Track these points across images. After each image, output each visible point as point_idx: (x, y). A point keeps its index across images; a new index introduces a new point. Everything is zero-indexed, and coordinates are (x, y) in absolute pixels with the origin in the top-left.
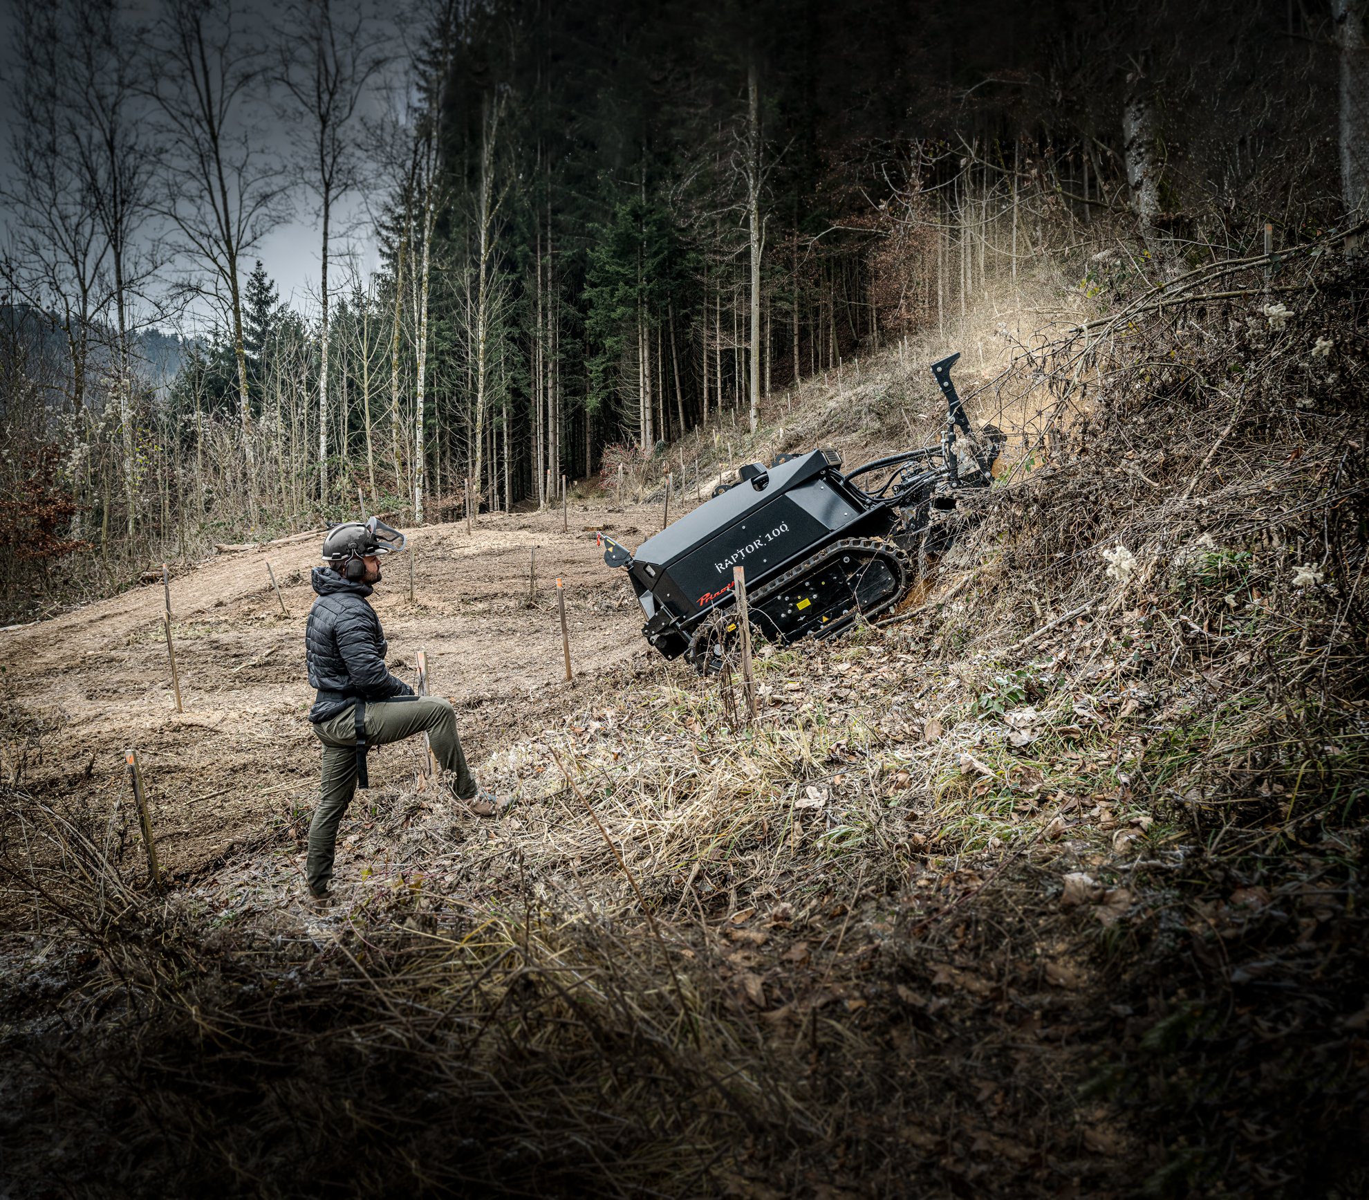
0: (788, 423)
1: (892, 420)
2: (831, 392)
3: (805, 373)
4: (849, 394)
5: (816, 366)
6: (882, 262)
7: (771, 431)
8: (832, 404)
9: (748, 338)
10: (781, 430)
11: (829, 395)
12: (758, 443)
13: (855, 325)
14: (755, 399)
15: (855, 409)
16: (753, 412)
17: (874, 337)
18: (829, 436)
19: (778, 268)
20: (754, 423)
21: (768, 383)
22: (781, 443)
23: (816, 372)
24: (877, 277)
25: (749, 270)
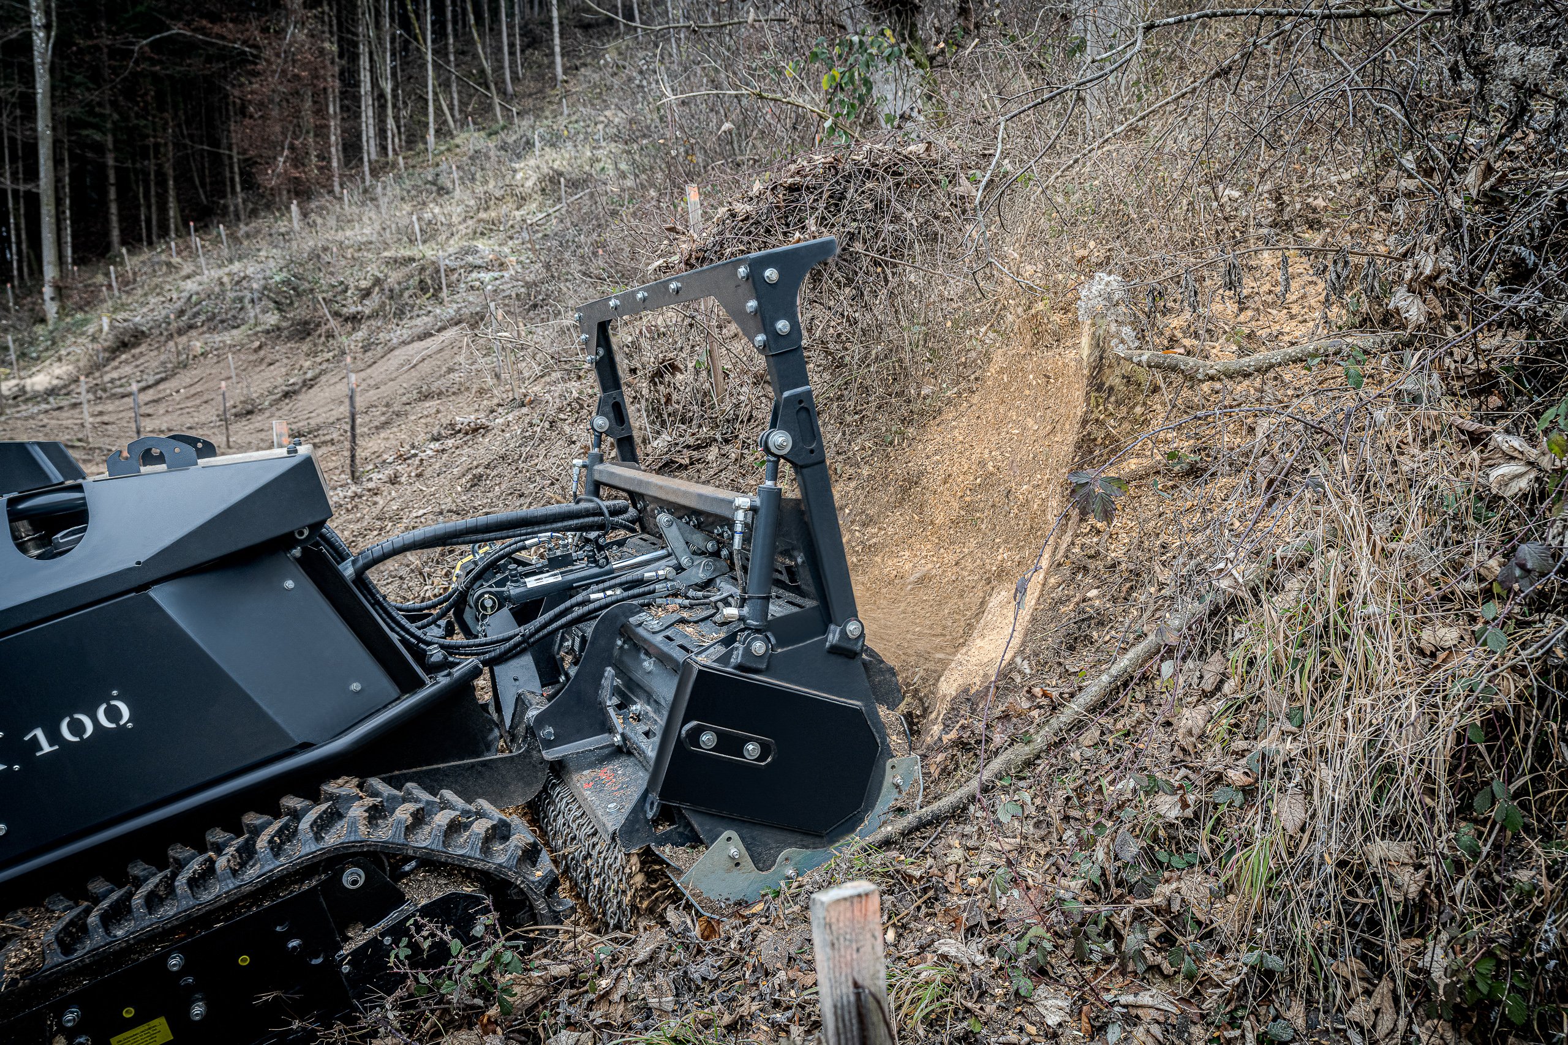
0: (115, 310)
1: (300, 311)
2: (187, 268)
3: (133, 239)
4: (215, 273)
5: (149, 236)
6: (252, 92)
7: (86, 322)
8: (191, 286)
9: (32, 174)
10: (105, 322)
11: (184, 273)
12: (63, 338)
13: (203, 185)
14: (50, 272)
15: (230, 295)
16: (48, 291)
17: (238, 199)
18: (194, 333)
19: (79, 78)
20: (51, 309)
21: (69, 251)
22: (107, 338)
23: (150, 243)
24: (243, 112)
25: (31, 70)
